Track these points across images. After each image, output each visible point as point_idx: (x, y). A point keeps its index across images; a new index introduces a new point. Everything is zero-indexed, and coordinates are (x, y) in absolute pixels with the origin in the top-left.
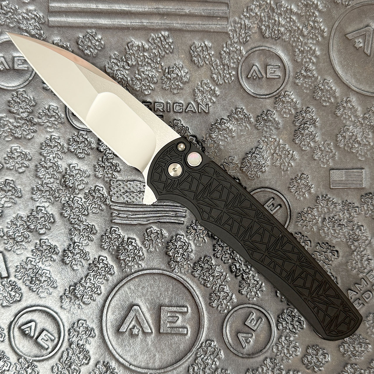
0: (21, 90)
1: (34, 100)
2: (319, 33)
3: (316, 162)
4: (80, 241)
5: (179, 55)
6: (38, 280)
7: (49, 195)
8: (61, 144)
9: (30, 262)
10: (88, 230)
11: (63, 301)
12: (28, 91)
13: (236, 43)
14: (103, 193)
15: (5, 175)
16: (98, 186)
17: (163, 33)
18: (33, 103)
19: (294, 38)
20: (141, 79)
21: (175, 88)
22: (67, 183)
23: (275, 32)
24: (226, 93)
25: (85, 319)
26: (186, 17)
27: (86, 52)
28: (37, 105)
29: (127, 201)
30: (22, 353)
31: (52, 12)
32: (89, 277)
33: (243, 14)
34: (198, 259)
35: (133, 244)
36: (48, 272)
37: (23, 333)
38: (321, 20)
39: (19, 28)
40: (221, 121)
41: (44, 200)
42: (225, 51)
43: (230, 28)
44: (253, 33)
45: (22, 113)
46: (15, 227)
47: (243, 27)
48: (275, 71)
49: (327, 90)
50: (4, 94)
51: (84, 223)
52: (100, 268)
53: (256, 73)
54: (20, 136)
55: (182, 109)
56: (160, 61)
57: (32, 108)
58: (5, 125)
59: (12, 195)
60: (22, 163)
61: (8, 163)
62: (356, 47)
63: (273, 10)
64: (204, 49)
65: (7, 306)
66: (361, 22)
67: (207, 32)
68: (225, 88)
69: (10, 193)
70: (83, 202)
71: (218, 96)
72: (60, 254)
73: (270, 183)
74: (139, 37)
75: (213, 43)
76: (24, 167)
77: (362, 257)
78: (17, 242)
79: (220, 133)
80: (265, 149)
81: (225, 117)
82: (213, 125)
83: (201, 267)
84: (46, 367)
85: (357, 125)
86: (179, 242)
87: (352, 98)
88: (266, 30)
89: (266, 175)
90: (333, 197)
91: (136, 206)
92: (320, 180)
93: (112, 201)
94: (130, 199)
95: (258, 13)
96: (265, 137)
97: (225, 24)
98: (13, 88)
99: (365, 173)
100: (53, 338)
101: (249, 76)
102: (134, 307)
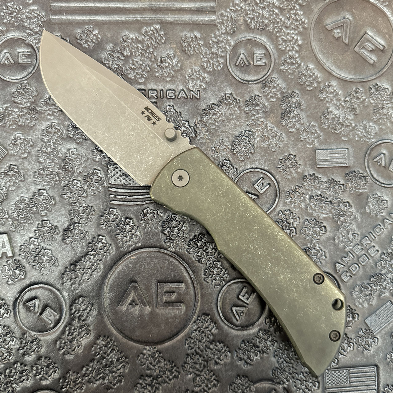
0: (24, 82)
1: (36, 91)
2: (300, 25)
3: (302, 143)
4: (80, 221)
5: (170, 45)
6: (41, 259)
7: (50, 179)
8: (61, 130)
9: (33, 242)
10: (88, 211)
11: (65, 279)
12: (32, 82)
13: (224, 34)
14: (101, 176)
15: (9, 160)
16: (97, 169)
17: (155, 26)
18: (36, 94)
19: (277, 29)
20: (135, 69)
21: (168, 76)
22: (67, 167)
23: (259, 25)
24: (216, 80)
25: (85, 295)
26: (177, 12)
27: (84, 46)
28: (39, 95)
29: (124, 183)
30: (27, 328)
31: (53, 11)
32: (88, 256)
33: (229, 8)
34: (192, 237)
35: (131, 224)
36: (50, 251)
37: (28, 309)
38: (302, 13)
39: (23, 26)
40: (211, 106)
41: (46, 184)
42: (213, 41)
43: (218, 21)
44: (239, 25)
45: (25, 103)
46: (18, 209)
47: (229, 19)
48: (261, 59)
49: (310, 76)
50: (9, 86)
51: (84, 205)
52: (99, 247)
53: (244, 61)
54: (23, 124)
55: (175, 95)
56: (153, 52)
57: (35, 98)
58: (9, 115)
59: (16, 179)
60: (24, 150)
61: (12, 150)
62: (334, 37)
63: (257, 4)
64: (194, 39)
65: (12, 284)
66: (339, 14)
67: (197, 24)
68: (214, 75)
69: (14, 178)
70: (82, 184)
71: (209, 82)
72: (61, 234)
73: (259, 163)
74: (134, 31)
75: (202, 34)
76: (27, 152)
77: (348, 231)
78: (21, 223)
79: (211, 118)
80: (254, 131)
81: (216, 102)
82: (204, 110)
83: (195, 244)
84: (49, 342)
85: (339, 108)
86: (174, 221)
87: (334, 83)
88: (251, 22)
89: (255, 156)
90: (319, 176)
91: (132, 188)
92: (306, 160)
93: (110, 184)
94: (127, 181)
95: (244, 7)
96: (253, 120)
97: (213, 17)
98: (18, 81)
99: (348, 153)
100: (56, 314)
101: (237, 64)
102: (133, 283)
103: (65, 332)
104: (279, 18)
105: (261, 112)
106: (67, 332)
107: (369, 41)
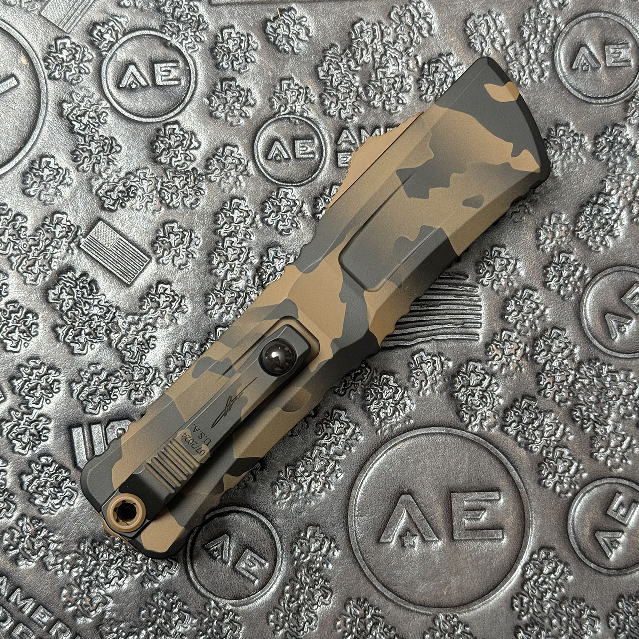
11: (276, 494)
20: (382, 87)
22: (265, 281)
25: (317, 522)
30: (210, 592)
32: (317, 447)
34: (510, 402)
35: (392, 383)
37: (209, 555)
52: (336, 430)
53: (587, 60)
64: (489, 24)
83: (517, 416)
84: (254, 615)
86: (472, 374)
100: (263, 561)
101: (575, 67)
102: (403, 496)
103: (283, 594)
106: (287, 595)
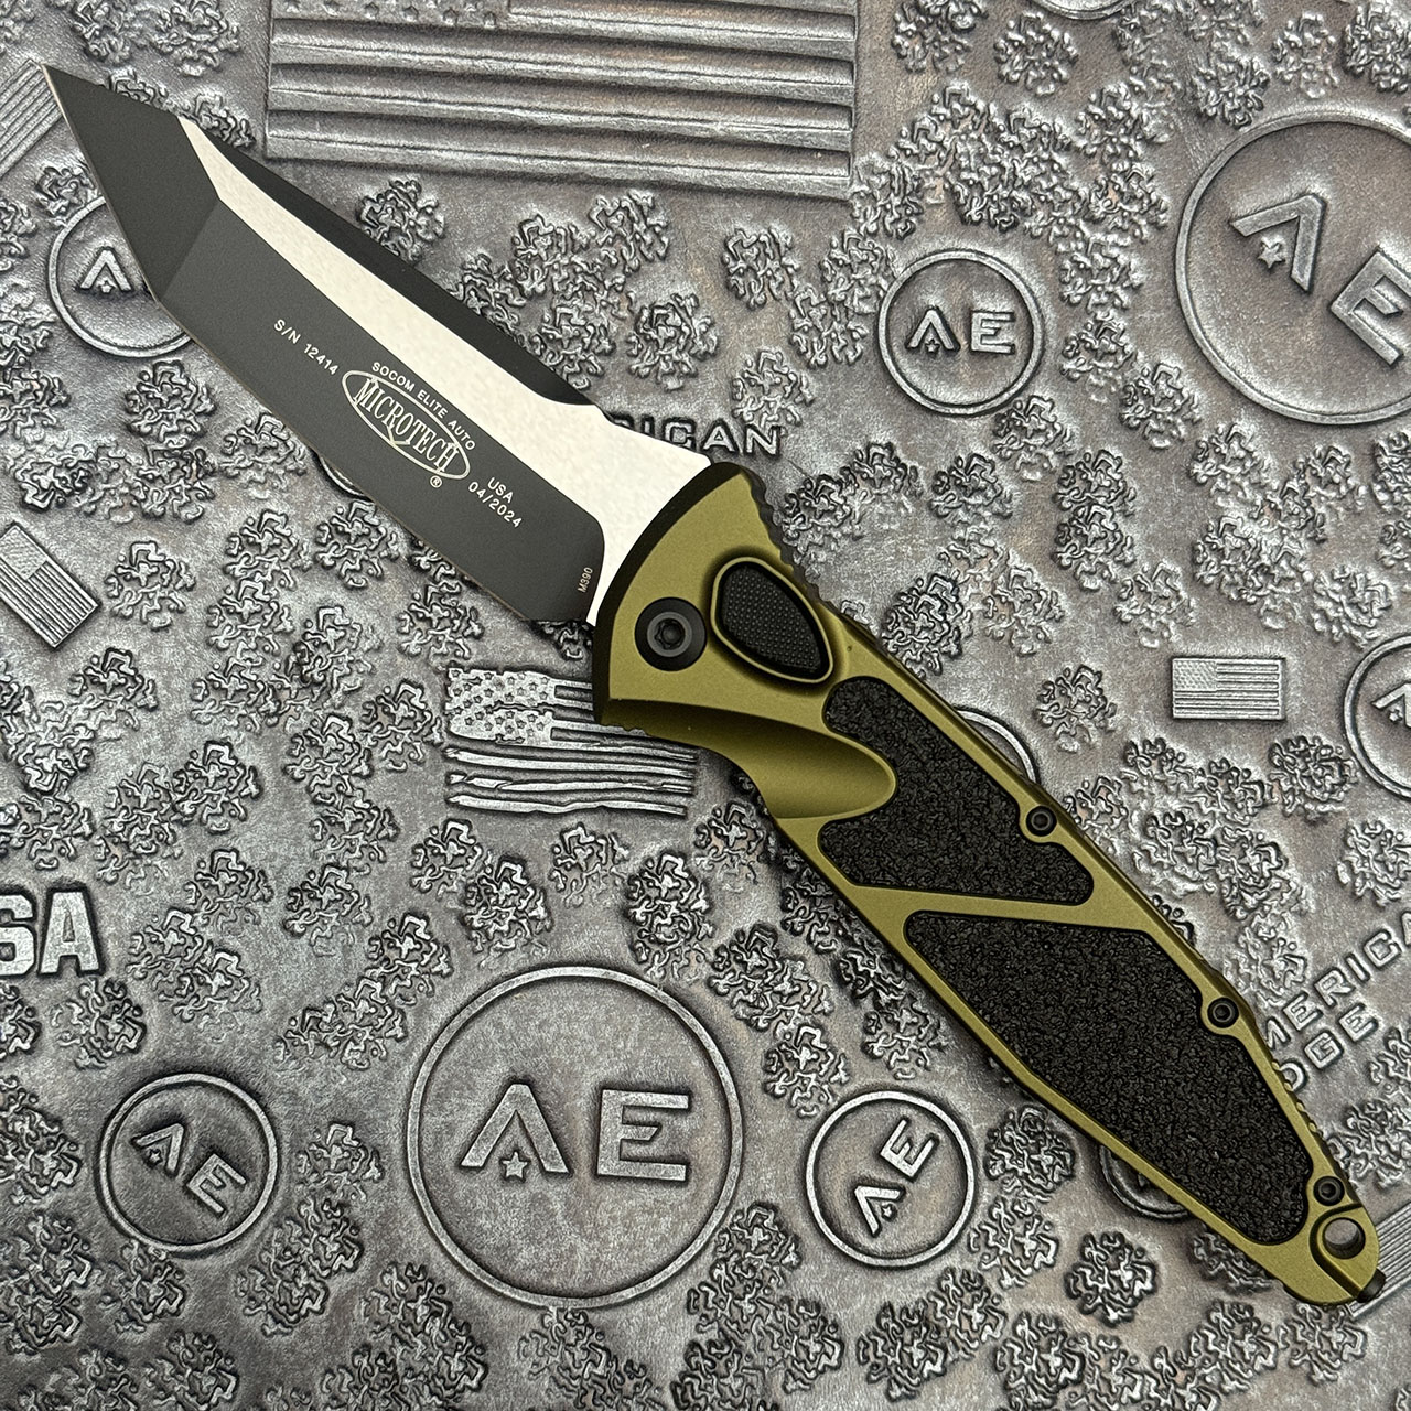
0: (169, 360)
1: (209, 396)
2: (1142, 213)
3: (1125, 630)
4: (342, 859)
5: (686, 267)
6: (200, 985)
7: (246, 706)
8: (292, 539)
9: (175, 924)
10: (371, 824)
12: (192, 365)
13: (874, 235)
14: (422, 706)
15: (104, 634)
16: (409, 683)
17: (634, 191)
18: (207, 405)
19: (1061, 227)
20: (560, 341)
21: (671, 373)
23: (999, 208)
24: (837, 395)
25: (349, 1118)
26: (714, 146)
28: (224, 412)
29: (502, 736)
30: (136, 1226)
31: (278, 112)
32: (367, 981)
33: (897, 145)
34: (729, 935)
36: (235, 959)
37: (143, 1160)
38: (1152, 170)
40: (818, 484)
41: (232, 723)
42: (836, 261)
43: (856, 188)
44: (929, 206)
45: (167, 434)
46: (130, 805)
48: (997, 330)
49: (1166, 399)
50: (110, 371)
51: (359, 803)
53: (938, 336)
54: (160, 510)
55: (693, 439)
56: (624, 284)
57: (202, 420)
58: (110, 474)
59: (125, 701)
60: (160, 600)
61: (115, 598)
62: (1263, 262)
63: (995, 133)
64: (768, 251)
65: (92, 1067)
66: (1285, 179)
67: (780, 195)
68: (830, 381)
69: (119, 696)
71: (812, 402)
73: (975, 692)
74: (561, 207)
75: (797, 231)
76: (172, 611)
77: (1271, 947)
78: (138, 856)
79: (815, 525)
80: (961, 580)
81: (833, 472)
82: (792, 495)
83: (739, 962)
84: (211, 1277)
85: (1261, 515)
86: (667, 879)
87: (1246, 426)
88: (970, 198)
89: (960, 663)
90: (1178, 748)
91: (529, 754)
92: (1137, 690)
93: (451, 734)
94: (510, 729)
95: (947, 144)
96: (961, 540)
97: (837, 173)
98: (142, 354)
99: (1284, 673)
100: (241, 1180)
101: (914, 343)
102: (514, 1086)
104: (1067, 190)
105: (987, 514)
106: (278, 1246)
107: (1385, 279)
